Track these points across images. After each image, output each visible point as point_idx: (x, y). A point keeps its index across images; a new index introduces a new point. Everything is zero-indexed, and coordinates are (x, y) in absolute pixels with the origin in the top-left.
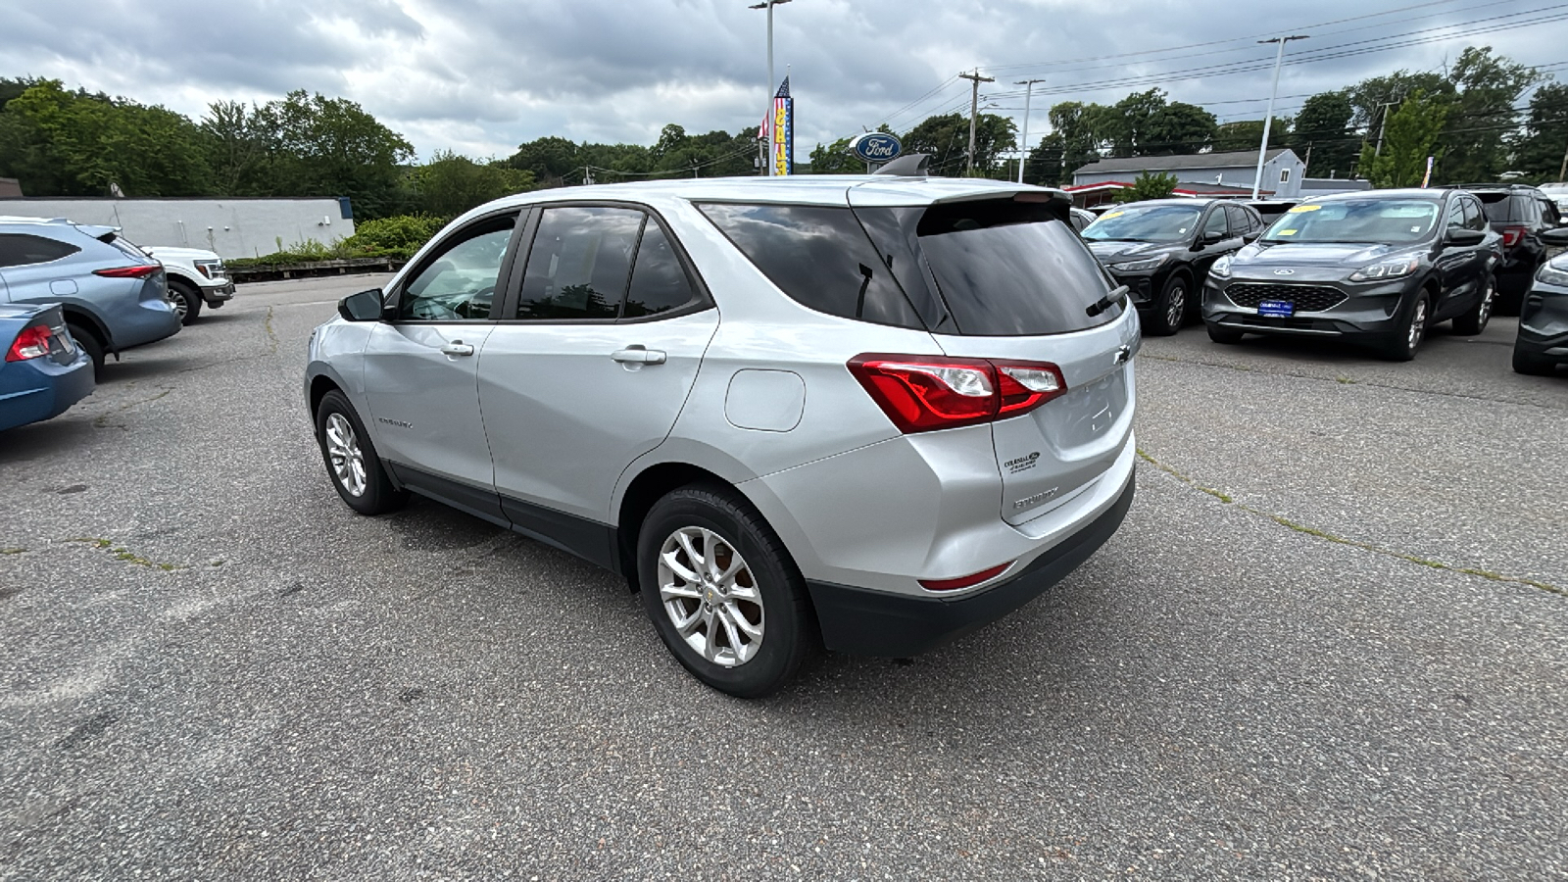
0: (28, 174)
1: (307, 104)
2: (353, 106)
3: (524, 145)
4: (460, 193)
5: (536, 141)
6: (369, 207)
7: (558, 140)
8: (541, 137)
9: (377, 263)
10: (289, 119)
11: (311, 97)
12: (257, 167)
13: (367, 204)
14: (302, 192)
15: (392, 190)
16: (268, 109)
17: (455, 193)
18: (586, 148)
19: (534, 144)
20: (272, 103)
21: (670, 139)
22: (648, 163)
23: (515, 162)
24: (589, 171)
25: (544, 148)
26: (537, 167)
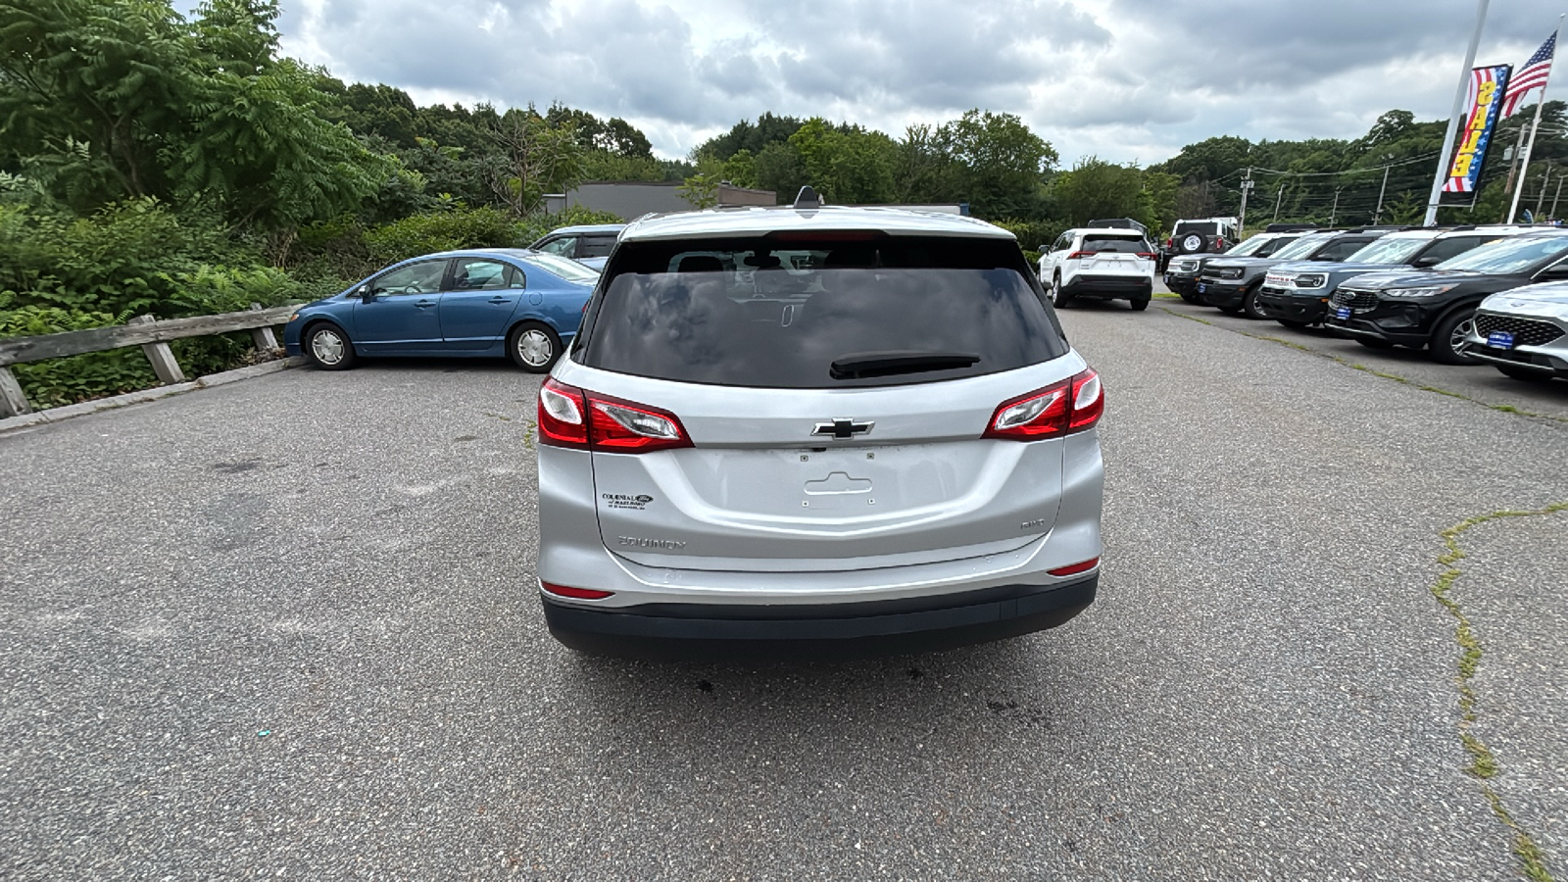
0: (787, 188)
1: (978, 121)
2: (1014, 120)
3: (1188, 147)
4: (1091, 199)
5: (1204, 141)
6: (1004, 211)
7: (1232, 140)
8: (1211, 137)
10: (960, 135)
11: (981, 114)
12: (926, 177)
13: (1003, 209)
14: (954, 198)
15: (1029, 196)
16: (947, 127)
17: (1086, 198)
18: (1264, 146)
19: (1200, 145)
20: (951, 123)
21: (1389, 129)
22: (1344, 161)
23: (1173, 166)
24: (1251, 173)
25: (1210, 148)
26: (1197, 169)
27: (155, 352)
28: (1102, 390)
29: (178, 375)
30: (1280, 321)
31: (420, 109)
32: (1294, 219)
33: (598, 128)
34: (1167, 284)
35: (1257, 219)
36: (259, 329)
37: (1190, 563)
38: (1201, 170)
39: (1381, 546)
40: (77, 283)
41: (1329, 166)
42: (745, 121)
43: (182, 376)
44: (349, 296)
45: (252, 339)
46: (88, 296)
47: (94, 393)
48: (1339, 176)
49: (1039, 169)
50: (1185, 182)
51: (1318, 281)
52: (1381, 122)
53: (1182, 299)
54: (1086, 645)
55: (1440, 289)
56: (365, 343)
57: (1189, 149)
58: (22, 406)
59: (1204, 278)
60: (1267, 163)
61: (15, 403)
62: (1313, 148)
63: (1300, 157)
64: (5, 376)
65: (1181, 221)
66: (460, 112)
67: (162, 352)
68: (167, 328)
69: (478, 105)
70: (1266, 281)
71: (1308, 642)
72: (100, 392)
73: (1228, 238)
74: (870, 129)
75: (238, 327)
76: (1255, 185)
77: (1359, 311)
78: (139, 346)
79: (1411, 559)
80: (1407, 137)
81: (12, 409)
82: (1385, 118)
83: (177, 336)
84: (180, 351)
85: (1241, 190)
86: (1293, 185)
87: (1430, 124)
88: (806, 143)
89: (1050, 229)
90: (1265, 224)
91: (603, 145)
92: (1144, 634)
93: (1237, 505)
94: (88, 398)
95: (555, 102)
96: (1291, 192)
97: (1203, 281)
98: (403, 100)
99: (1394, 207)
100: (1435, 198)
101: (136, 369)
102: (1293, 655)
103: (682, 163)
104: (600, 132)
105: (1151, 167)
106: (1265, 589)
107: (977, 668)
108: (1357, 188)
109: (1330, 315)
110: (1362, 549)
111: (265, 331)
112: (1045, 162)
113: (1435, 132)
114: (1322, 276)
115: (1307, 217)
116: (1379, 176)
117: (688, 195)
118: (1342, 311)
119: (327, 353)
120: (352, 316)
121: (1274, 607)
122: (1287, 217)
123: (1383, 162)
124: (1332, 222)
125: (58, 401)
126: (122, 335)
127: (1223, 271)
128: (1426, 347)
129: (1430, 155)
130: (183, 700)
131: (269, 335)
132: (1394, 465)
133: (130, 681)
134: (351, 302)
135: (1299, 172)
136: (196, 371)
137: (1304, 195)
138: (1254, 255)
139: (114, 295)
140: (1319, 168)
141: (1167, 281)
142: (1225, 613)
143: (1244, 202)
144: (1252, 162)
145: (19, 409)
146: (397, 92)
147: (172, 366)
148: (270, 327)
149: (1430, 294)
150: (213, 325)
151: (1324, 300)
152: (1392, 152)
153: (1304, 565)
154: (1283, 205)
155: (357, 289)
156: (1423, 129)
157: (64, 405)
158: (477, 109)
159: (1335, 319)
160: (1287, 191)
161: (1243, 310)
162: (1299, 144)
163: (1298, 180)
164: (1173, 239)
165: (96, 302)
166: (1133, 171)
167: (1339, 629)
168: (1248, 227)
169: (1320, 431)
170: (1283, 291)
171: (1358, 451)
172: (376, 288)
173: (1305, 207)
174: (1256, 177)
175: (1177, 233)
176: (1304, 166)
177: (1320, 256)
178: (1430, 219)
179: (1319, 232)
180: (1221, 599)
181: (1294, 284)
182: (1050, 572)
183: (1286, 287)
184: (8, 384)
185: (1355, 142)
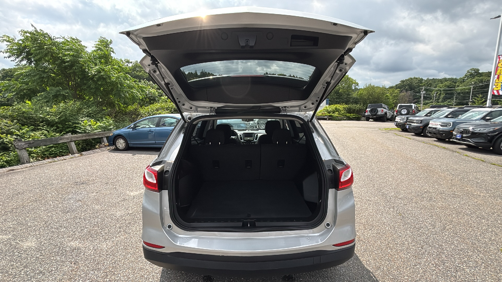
7: (417, 78)
8: (410, 77)
15: (349, 96)
18: (428, 80)
19: (406, 80)
22: (456, 84)
23: (397, 87)
24: (424, 89)
25: (410, 81)
26: (406, 88)
27: (70, 144)
28: (352, 173)
29: (76, 151)
30: (436, 138)
32: (441, 103)
34: (396, 125)
35: (427, 103)
36: (102, 138)
37: (400, 233)
38: (407, 88)
39: (478, 229)
40: (51, 124)
41: (452, 86)
43: (77, 152)
44: (128, 128)
45: (100, 140)
46: (54, 128)
47: (50, 157)
48: (455, 89)
49: (352, 88)
50: (401, 92)
51: (448, 125)
52: (468, 72)
53: (401, 130)
54: (356, 268)
55: (494, 129)
56: (132, 143)
57: (403, 81)
58: (28, 161)
59: (408, 123)
60: (430, 85)
61: (26, 160)
62: (445, 80)
63: (441, 83)
64: (24, 152)
65: (400, 104)
67: (72, 145)
68: (74, 137)
70: (430, 124)
71: (449, 272)
72: (52, 157)
73: (417, 110)
75: (96, 137)
76: (426, 92)
77: (464, 135)
78: (66, 143)
79: (491, 235)
80: (478, 77)
81: (25, 162)
82: (469, 71)
83: (77, 140)
84: (77, 144)
85: (421, 94)
86: (439, 92)
87: (486, 73)
89: (355, 107)
90: (430, 105)
92: (380, 264)
93: (419, 209)
94: (48, 158)
96: (439, 95)
97: (407, 124)
99: (476, 99)
100: (489, 96)
101: (64, 149)
102: (442, 278)
105: (390, 87)
106: (430, 246)
107: (313, 276)
108: (462, 93)
109: (454, 137)
110: (470, 230)
111: (104, 138)
112: (354, 86)
113: (488, 75)
114: (450, 123)
115: (445, 102)
116: (470, 89)
118: (458, 135)
119: (121, 146)
120: (129, 134)
121: (434, 255)
122: (438, 102)
123: (470, 85)
124: (454, 104)
125: (39, 159)
126: (61, 139)
127: (415, 121)
128: (491, 148)
129: (487, 82)
130: (28, 273)
131: (105, 139)
132: (482, 194)
133: (15, 264)
134: (129, 130)
135: (441, 88)
136: (82, 150)
137: (443, 95)
138: (425, 116)
139: (60, 127)
140: (448, 87)
141: (395, 124)
142: (413, 256)
143: (422, 98)
144: (424, 85)
145: (27, 162)
147: (74, 149)
148: (106, 137)
149: (491, 130)
150: (88, 136)
151: (451, 131)
152: (473, 81)
153: (446, 236)
154: (436, 99)
155: (130, 126)
156: (484, 74)
157: (41, 160)
159: (455, 138)
160: (437, 94)
161: (422, 134)
162: (440, 79)
163: (441, 91)
164: (397, 110)
165: (56, 130)
166: (384, 89)
167: (462, 266)
168: (425, 106)
169: (452, 180)
170: (436, 128)
171: (467, 188)
172: (136, 126)
173: (445, 99)
174: (426, 90)
175: (399, 108)
176: (443, 86)
177: (449, 116)
178: (489, 104)
179: (448, 108)
180: (412, 250)
181: (440, 126)
182: (334, 245)
183: (437, 127)
184: (25, 154)
185: (460, 78)
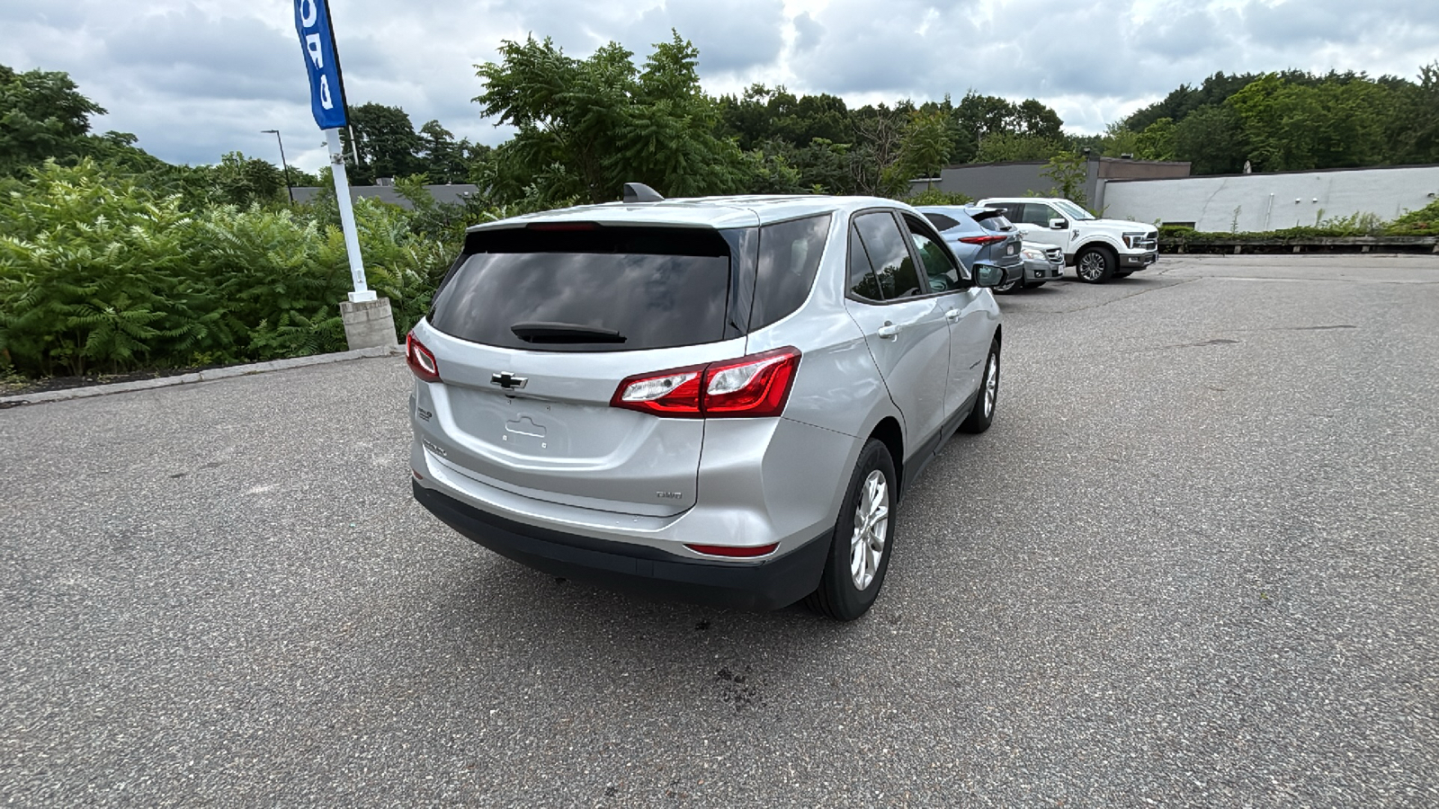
9: (1420, 243)
31: (851, 111)
33: (1010, 111)
42: (1186, 86)
66: (884, 111)
69: (899, 103)
74: (1374, 75)
88: (1250, 103)
91: (1012, 127)
95: (970, 91)
98: (836, 105)
103: (1103, 137)
104: (1010, 113)
117: (1054, 173)
146: (834, 99)
158: (898, 105)
182: (686, 545)
